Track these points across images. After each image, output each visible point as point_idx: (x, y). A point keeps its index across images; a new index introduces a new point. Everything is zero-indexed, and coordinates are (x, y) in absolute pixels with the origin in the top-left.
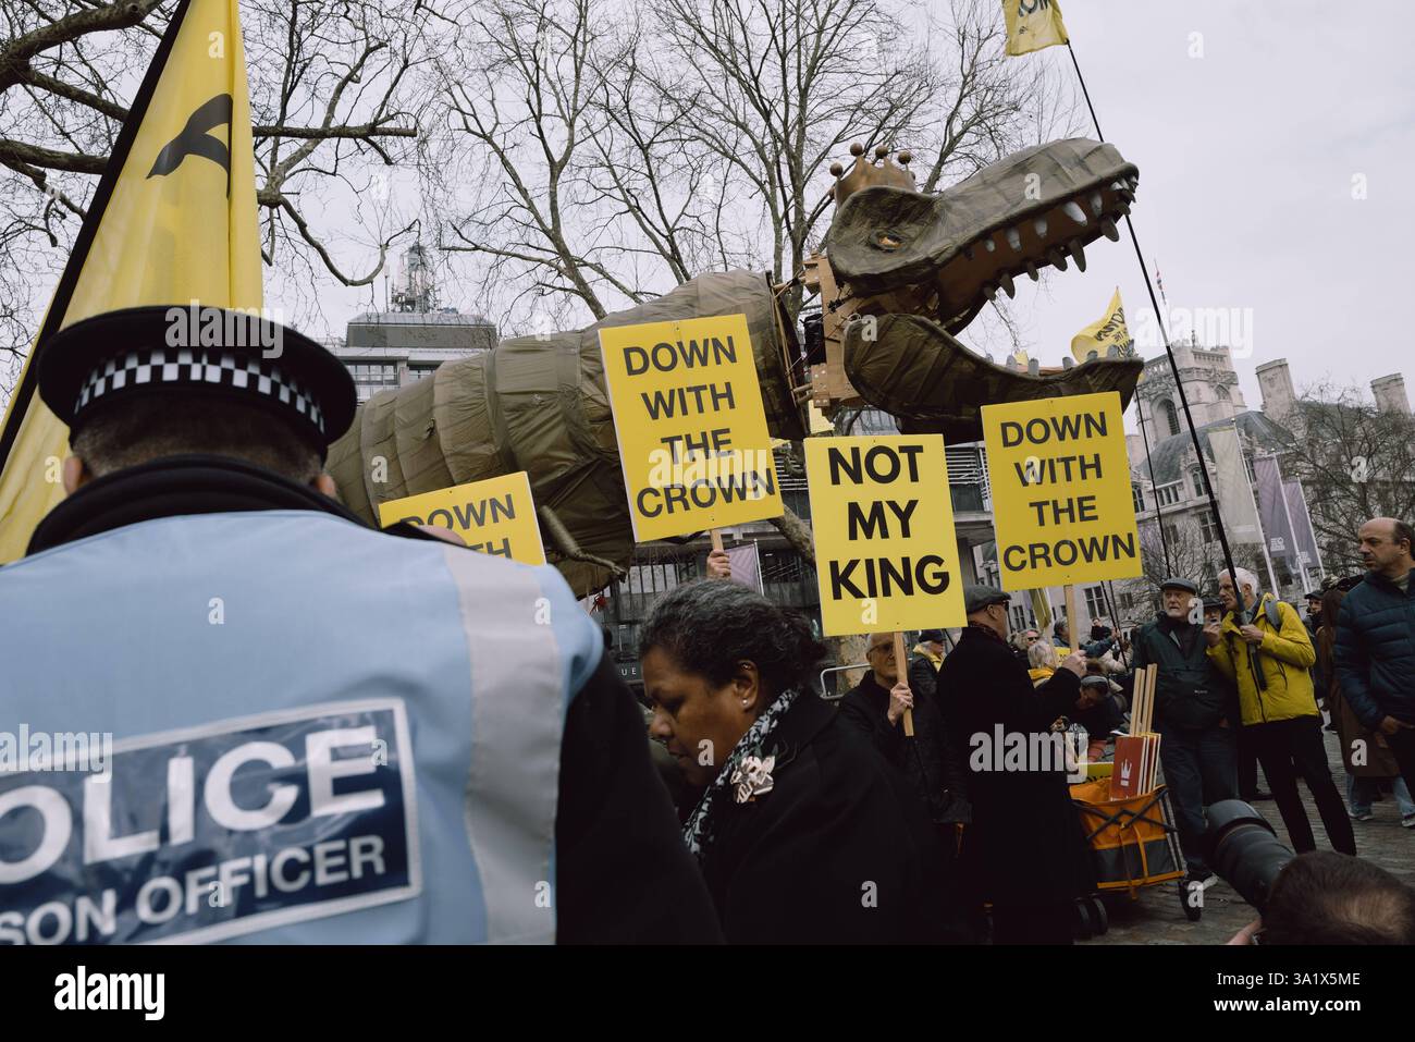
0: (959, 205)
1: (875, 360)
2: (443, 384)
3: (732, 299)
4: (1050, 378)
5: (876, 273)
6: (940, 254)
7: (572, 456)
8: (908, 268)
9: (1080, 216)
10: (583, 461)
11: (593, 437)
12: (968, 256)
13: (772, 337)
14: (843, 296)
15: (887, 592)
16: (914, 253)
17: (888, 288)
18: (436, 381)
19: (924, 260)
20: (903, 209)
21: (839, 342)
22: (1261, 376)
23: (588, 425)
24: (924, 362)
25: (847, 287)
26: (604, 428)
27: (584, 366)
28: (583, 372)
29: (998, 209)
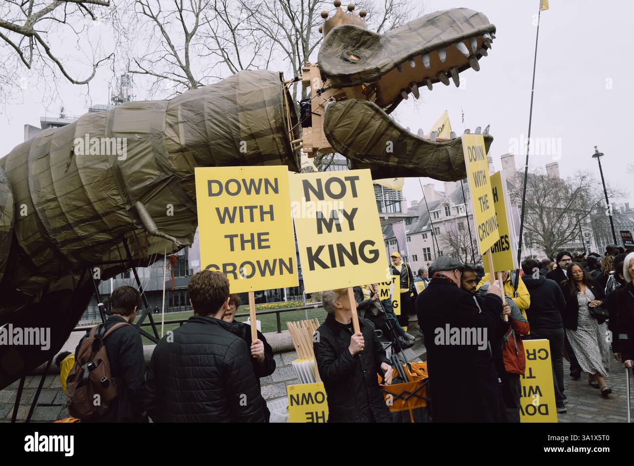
0: (395, 40)
1: (342, 126)
2: (82, 125)
3: (258, 85)
4: (442, 143)
5: (347, 73)
6: (384, 66)
7: (157, 173)
8: (365, 72)
9: (466, 51)
10: (164, 176)
11: (170, 162)
12: (399, 69)
13: (281, 108)
14: (326, 87)
15: (342, 264)
16: (368, 64)
17: (353, 84)
18: (78, 124)
19: (375, 69)
20: (362, 40)
21: (320, 115)
22: (503, 159)
23: (167, 155)
24: (371, 129)
25: (328, 81)
26: (177, 157)
27: (167, 119)
28: (167, 123)
29: (419, 43)
